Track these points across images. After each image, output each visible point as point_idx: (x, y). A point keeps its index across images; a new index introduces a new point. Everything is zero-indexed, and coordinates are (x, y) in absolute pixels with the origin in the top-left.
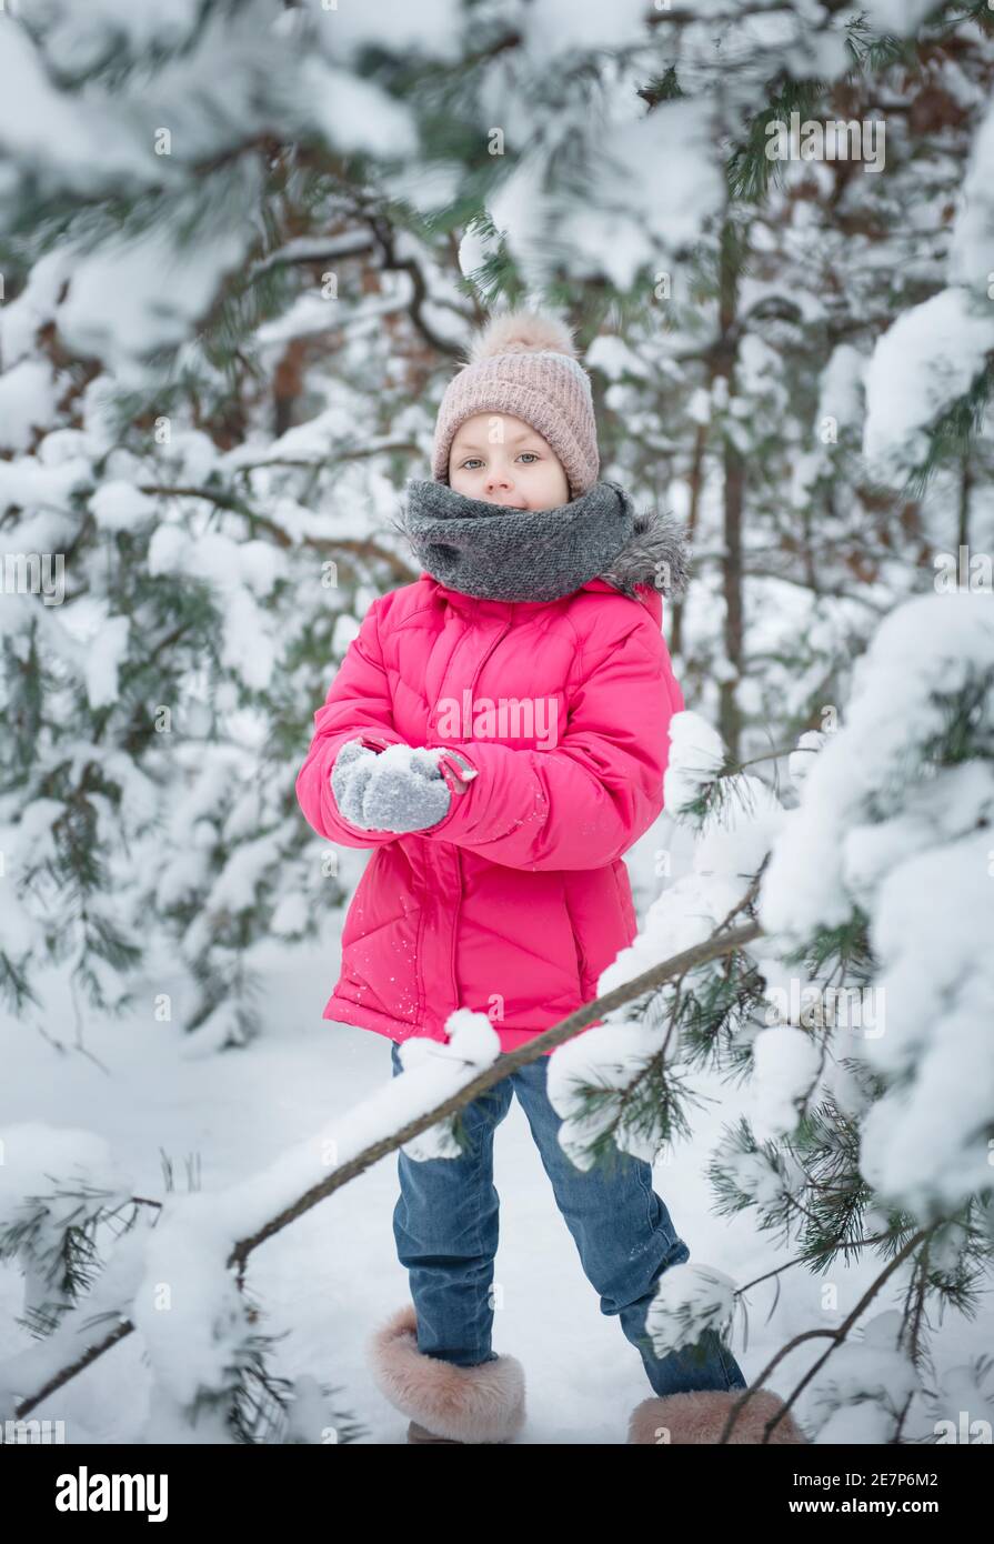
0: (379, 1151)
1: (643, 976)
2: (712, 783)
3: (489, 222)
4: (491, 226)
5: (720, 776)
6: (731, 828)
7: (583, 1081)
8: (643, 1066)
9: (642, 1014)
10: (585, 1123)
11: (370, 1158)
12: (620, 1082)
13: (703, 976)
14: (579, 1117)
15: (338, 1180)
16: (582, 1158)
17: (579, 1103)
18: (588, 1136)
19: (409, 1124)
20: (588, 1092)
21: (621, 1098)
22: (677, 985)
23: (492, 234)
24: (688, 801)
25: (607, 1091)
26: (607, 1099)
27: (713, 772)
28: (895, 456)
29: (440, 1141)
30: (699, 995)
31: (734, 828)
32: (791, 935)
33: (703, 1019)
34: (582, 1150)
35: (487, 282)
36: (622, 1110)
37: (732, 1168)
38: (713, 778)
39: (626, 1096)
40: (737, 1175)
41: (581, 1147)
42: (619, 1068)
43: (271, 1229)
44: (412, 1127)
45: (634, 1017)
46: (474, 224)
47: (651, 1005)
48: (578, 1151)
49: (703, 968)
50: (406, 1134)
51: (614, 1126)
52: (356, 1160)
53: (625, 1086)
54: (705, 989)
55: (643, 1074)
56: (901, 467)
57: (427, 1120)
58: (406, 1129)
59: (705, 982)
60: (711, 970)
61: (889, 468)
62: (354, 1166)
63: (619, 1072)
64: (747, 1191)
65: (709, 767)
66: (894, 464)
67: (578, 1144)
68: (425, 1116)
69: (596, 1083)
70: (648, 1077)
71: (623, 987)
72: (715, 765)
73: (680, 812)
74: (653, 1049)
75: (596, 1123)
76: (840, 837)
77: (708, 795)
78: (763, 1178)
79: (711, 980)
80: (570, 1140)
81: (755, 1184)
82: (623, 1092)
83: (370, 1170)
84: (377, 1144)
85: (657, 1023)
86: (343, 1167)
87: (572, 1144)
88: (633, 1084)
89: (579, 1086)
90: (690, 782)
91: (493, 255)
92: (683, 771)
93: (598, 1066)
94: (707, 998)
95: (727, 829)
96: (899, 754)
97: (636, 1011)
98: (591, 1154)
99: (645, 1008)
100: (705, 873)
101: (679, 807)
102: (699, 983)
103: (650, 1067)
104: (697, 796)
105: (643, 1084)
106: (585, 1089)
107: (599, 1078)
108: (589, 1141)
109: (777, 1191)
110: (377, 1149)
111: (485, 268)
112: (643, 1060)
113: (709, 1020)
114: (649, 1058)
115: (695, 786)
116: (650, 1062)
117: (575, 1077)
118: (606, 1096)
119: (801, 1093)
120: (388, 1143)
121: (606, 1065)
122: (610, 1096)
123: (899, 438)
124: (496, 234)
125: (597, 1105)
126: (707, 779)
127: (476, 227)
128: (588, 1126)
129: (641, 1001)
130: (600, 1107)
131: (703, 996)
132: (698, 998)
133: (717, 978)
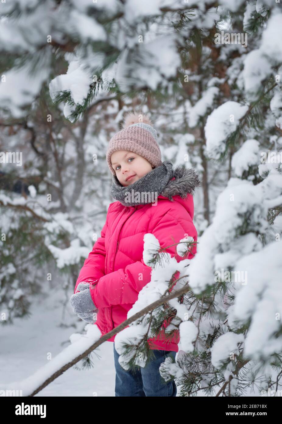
0: (67, 367)
1: (142, 310)
2: (157, 254)
3: (73, 101)
4: (73, 102)
5: (159, 252)
6: (163, 267)
7: (125, 343)
8: (142, 338)
9: (141, 323)
10: (126, 356)
11: (64, 369)
12: (136, 343)
13: (158, 311)
14: (124, 354)
15: (55, 376)
16: (126, 366)
17: (125, 350)
18: (128, 359)
19: (76, 358)
20: (127, 346)
21: (136, 348)
22: (151, 314)
23: (73, 105)
24: (150, 259)
25: (132, 346)
26: (132, 348)
27: (157, 251)
28: (216, 150)
29: (83, 364)
30: (156, 317)
31: (164, 267)
32: (199, 288)
33: (157, 324)
34: (126, 364)
35: (72, 119)
36: (137, 351)
37: (168, 368)
38: (157, 252)
39: (138, 348)
40: (170, 370)
41: (126, 363)
42: (135, 339)
43: (36, 392)
44: (76, 359)
45: (138, 324)
46: (68, 102)
47: (143, 320)
48: (125, 364)
49: (158, 309)
50: (75, 361)
51: (135, 356)
52: (60, 370)
53: (137, 344)
54: (158, 315)
55: (142, 340)
56: (218, 153)
57: (80, 357)
58: (75, 360)
59: (158, 313)
60: (160, 309)
61: (214, 153)
62: (60, 372)
63: (135, 340)
64: (173, 375)
65: (156, 249)
66: (216, 152)
67: (124, 362)
68: (80, 355)
69: (129, 343)
70: (144, 341)
71: (137, 314)
72: (158, 249)
73: (148, 263)
74: (145, 333)
75: (129, 355)
76: (212, 258)
77: (156, 258)
78: (178, 370)
79: (160, 312)
80: (122, 361)
81: (176, 372)
82: (137, 346)
83: (64, 373)
84: (66, 365)
85: (145, 325)
86: (56, 372)
87: (123, 362)
88: (139, 343)
89: (124, 344)
90: (151, 254)
91: (74, 111)
92: (148, 251)
93: (129, 338)
94: (158, 318)
95: (162, 267)
96: (230, 232)
97: (139, 322)
98: (128, 365)
99: (141, 321)
100: (156, 281)
101: (148, 261)
102: (156, 313)
103: (144, 338)
104: (152, 258)
105: (142, 343)
106: (126, 345)
107: (130, 342)
108: (128, 361)
109: (182, 374)
110: (66, 366)
111: (71, 115)
112: (142, 336)
113: (159, 324)
114: (144, 336)
115: (152, 255)
116: (144, 337)
117: (123, 342)
118: (132, 347)
119: (194, 340)
120: (70, 365)
121: (131, 338)
122: (133, 347)
123: (217, 144)
124: (74, 105)
125: (130, 350)
126: (155, 253)
127: (69, 103)
128: (127, 357)
129: (140, 319)
130: (131, 351)
131: (158, 317)
132: (156, 318)
133: (162, 311)
